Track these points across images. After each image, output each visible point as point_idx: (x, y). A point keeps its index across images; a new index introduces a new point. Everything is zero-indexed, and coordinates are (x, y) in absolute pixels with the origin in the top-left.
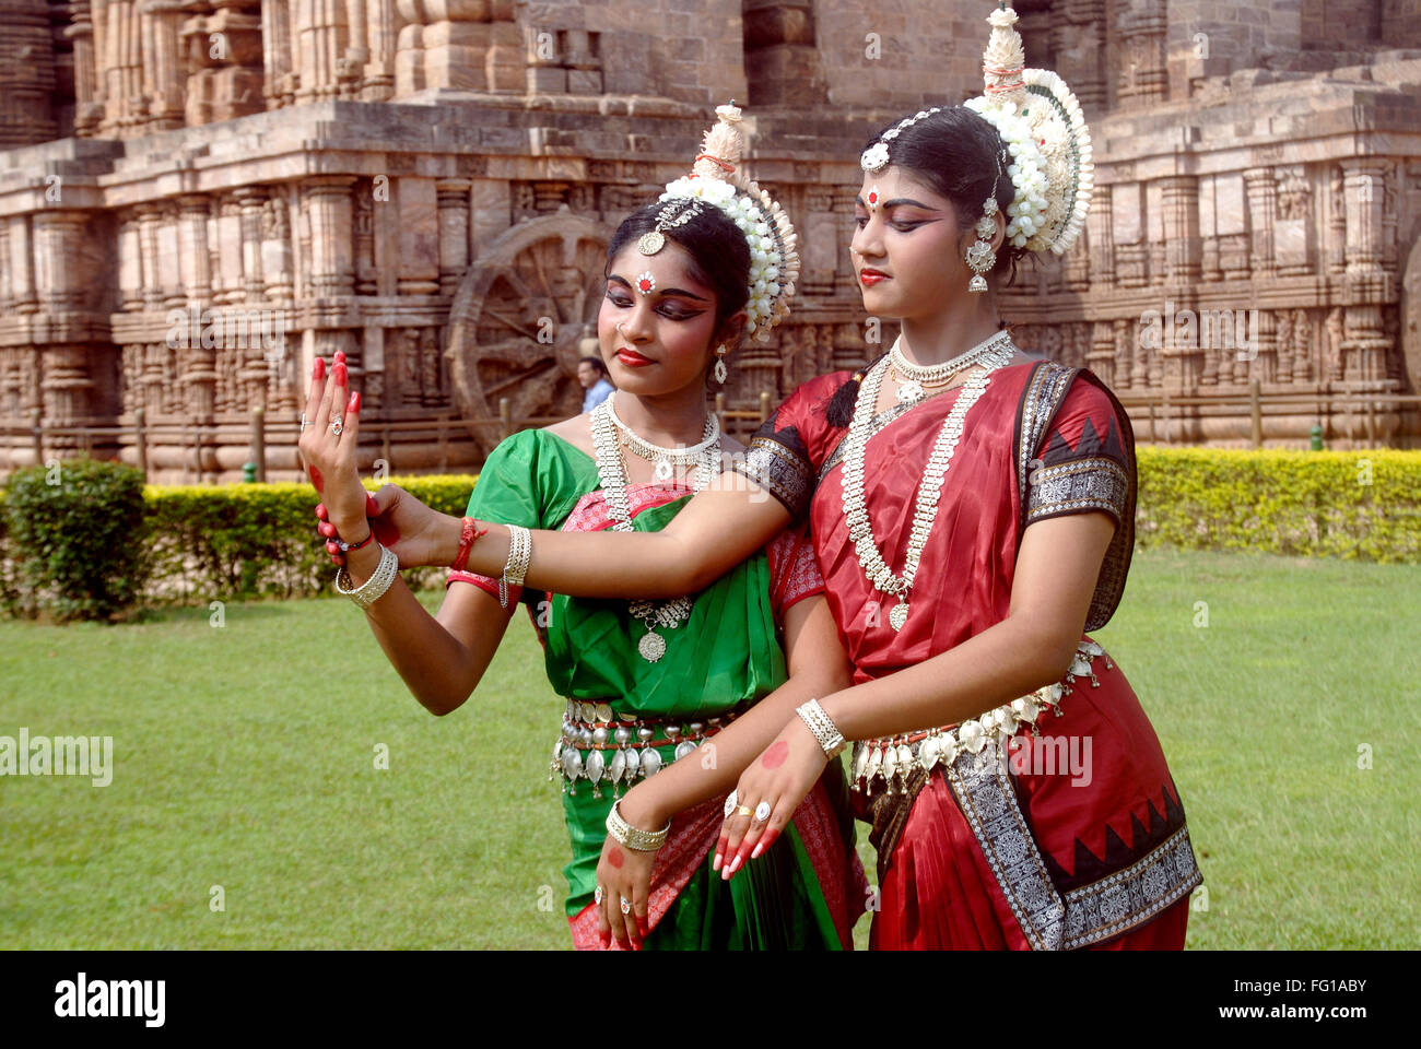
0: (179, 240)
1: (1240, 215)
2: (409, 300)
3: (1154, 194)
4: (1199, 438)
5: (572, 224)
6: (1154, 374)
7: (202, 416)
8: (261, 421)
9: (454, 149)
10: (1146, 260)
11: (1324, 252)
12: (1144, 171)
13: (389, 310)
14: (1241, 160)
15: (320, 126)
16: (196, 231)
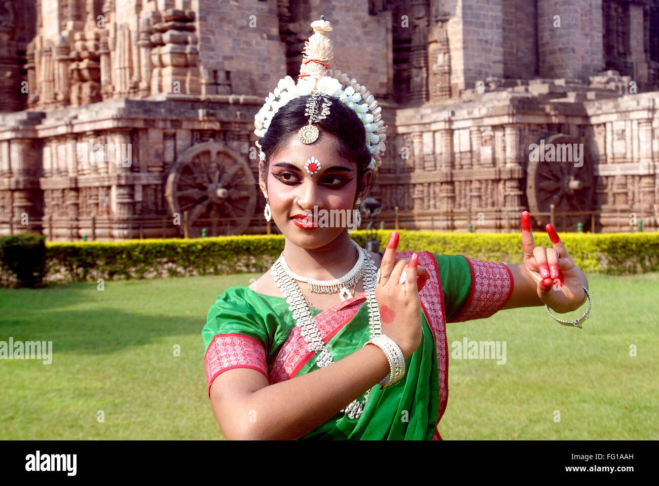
0: (66, 151)
1: (468, 144)
2: (152, 174)
3: (438, 135)
4: (453, 228)
5: (214, 146)
6: (438, 204)
7: (74, 217)
8: (94, 220)
9: (170, 118)
10: (435, 160)
11: (499, 159)
12: (434, 127)
13: (144, 178)
14: (469, 123)
15: (119, 109)
16: (73, 147)
